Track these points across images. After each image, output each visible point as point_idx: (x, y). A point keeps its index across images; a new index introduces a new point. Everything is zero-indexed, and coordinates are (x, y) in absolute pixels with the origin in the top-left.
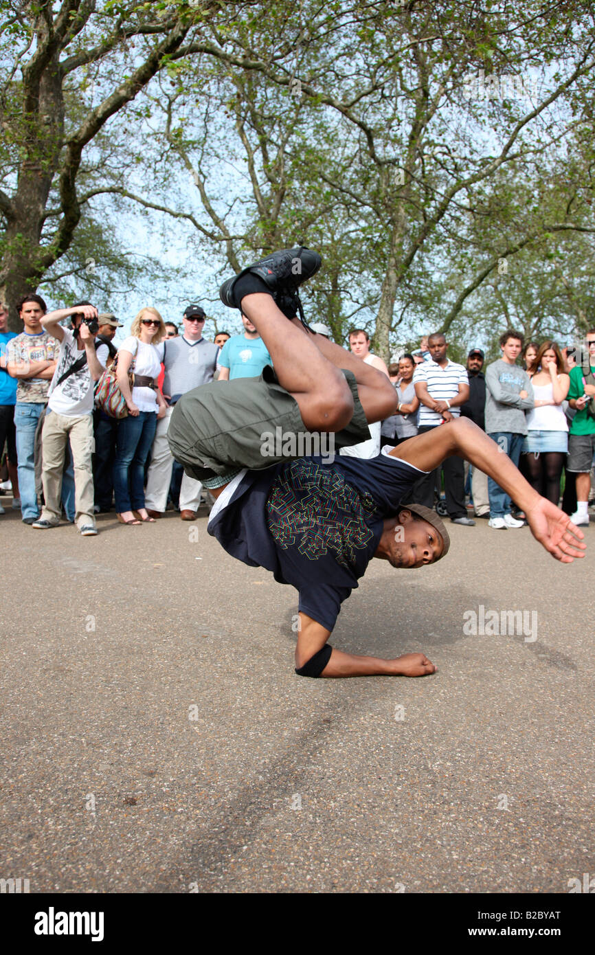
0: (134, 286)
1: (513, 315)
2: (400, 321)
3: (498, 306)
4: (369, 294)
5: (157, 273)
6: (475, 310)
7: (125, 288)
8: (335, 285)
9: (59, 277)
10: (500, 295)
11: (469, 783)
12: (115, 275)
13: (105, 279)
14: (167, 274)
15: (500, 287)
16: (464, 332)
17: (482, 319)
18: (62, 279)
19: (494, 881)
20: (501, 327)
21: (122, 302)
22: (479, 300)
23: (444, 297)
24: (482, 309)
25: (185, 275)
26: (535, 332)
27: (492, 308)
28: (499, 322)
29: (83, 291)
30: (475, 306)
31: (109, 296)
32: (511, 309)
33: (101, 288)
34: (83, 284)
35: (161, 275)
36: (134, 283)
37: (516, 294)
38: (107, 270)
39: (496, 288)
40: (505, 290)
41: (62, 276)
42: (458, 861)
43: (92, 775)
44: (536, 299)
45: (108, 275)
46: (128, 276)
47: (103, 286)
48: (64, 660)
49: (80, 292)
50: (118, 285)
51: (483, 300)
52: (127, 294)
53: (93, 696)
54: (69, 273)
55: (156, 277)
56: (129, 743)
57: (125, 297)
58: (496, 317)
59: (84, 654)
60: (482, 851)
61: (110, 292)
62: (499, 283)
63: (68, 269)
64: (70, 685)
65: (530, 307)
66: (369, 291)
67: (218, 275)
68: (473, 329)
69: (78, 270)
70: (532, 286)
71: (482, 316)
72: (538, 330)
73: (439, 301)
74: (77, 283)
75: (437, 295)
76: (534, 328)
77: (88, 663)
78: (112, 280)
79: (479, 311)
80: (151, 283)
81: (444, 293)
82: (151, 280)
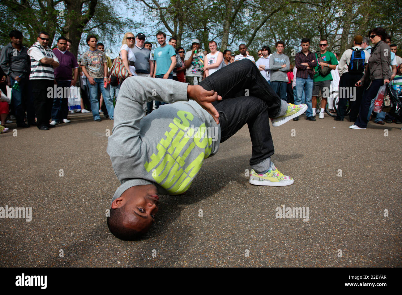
0: (122, 31)
1: (278, 39)
2: (232, 42)
3: (272, 35)
4: (219, 31)
5: (131, 25)
6: (262, 37)
7: (119, 33)
8: (205, 28)
9: (91, 29)
10: (272, 31)
11: (232, 189)
12: (115, 27)
13: (110, 29)
14: (136, 25)
15: (272, 27)
16: (258, 46)
17: (265, 41)
18: (93, 29)
19: (233, 212)
20: (273, 44)
21: (118, 38)
22: (264, 33)
23: (250, 32)
24: (265, 36)
25: (143, 26)
26: (287, 46)
27: (269, 36)
28: (272, 42)
29: (102, 34)
30: (263, 35)
31: (113, 36)
32: (277, 36)
33: (109, 33)
34: (101, 32)
35: (133, 26)
36: (123, 30)
37: (279, 30)
38: (111, 25)
39: (271, 28)
40: (274, 28)
41: (93, 28)
42: (223, 208)
43: (102, 191)
44: (287, 32)
45: (112, 27)
46: (120, 27)
47: (110, 32)
48: (94, 162)
49: (101, 35)
50: (116, 31)
51: (265, 33)
52: (120, 35)
53: (104, 171)
54: (95, 27)
55: (132, 27)
56: (115, 182)
57: (119, 36)
58: (271, 40)
59: (101, 160)
60: (232, 205)
61: (113, 34)
62: (272, 26)
63: (95, 25)
64: (96, 168)
65: (284, 35)
66: (219, 30)
67: (157, 25)
68: (262, 45)
69: (99, 25)
70: (285, 27)
71: (266, 39)
72: (288, 45)
73: (248, 34)
74: (99, 31)
75: (247, 31)
76: (286, 44)
77: (103, 162)
78: (113, 29)
79: (265, 37)
80: (129, 30)
81: (250, 30)
82: (129, 28)
